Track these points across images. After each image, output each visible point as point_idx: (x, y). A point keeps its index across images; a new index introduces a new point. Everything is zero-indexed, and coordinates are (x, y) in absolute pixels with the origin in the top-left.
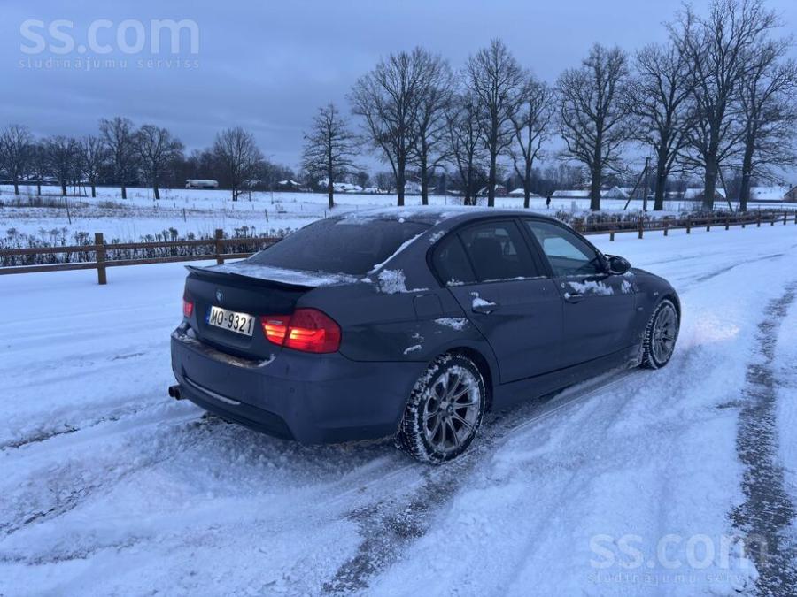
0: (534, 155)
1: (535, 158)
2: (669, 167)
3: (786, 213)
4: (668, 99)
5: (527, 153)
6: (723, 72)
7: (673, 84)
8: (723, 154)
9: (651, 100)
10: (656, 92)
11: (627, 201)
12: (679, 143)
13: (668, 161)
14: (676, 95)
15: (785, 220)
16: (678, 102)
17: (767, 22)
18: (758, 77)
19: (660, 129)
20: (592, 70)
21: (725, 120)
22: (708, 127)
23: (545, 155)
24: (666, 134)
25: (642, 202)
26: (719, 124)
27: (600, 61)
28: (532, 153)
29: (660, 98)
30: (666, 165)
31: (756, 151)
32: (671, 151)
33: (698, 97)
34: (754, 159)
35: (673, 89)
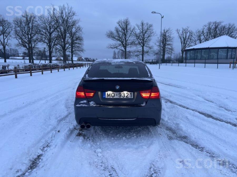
0: (6, 44)
1: (6, 45)
2: (52, 51)
3: (85, 64)
4: (49, 31)
5: (3, 44)
6: (64, 26)
7: (50, 27)
8: (67, 48)
9: (44, 31)
10: (45, 28)
11: (39, 61)
12: (54, 44)
13: (52, 49)
14: (51, 30)
15: (85, 66)
16: (52, 32)
17: (74, 14)
18: (72, 28)
19: (48, 40)
20: (25, 19)
21: (66, 39)
22: (62, 40)
23: (10, 44)
24: (50, 41)
25: (44, 61)
26: (65, 40)
27: (27, 16)
28: (5, 44)
29: (47, 30)
30: (51, 50)
31: (74, 48)
32: (52, 46)
33: (58, 31)
34: (73, 50)
35: (50, 29)
